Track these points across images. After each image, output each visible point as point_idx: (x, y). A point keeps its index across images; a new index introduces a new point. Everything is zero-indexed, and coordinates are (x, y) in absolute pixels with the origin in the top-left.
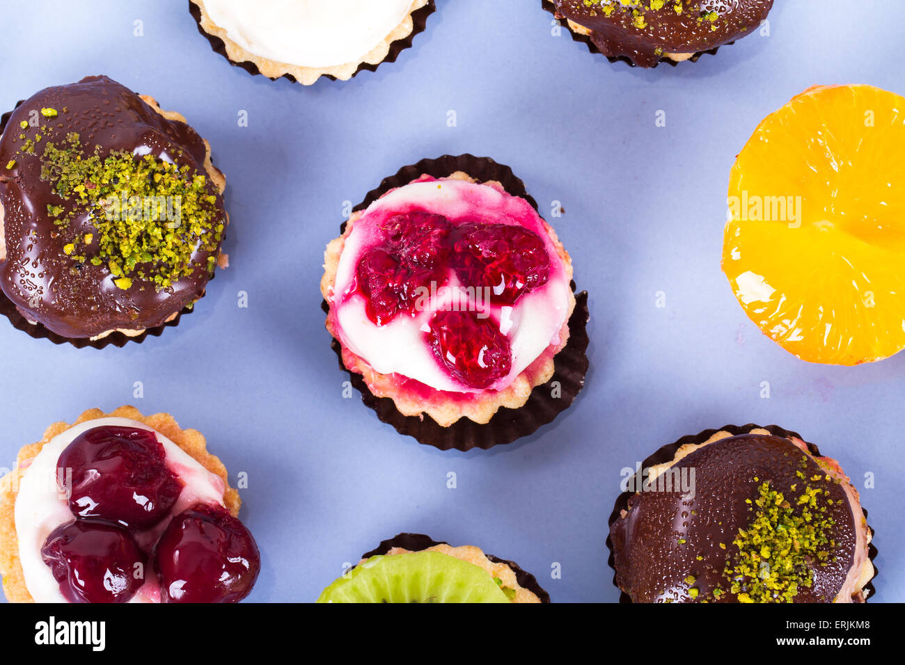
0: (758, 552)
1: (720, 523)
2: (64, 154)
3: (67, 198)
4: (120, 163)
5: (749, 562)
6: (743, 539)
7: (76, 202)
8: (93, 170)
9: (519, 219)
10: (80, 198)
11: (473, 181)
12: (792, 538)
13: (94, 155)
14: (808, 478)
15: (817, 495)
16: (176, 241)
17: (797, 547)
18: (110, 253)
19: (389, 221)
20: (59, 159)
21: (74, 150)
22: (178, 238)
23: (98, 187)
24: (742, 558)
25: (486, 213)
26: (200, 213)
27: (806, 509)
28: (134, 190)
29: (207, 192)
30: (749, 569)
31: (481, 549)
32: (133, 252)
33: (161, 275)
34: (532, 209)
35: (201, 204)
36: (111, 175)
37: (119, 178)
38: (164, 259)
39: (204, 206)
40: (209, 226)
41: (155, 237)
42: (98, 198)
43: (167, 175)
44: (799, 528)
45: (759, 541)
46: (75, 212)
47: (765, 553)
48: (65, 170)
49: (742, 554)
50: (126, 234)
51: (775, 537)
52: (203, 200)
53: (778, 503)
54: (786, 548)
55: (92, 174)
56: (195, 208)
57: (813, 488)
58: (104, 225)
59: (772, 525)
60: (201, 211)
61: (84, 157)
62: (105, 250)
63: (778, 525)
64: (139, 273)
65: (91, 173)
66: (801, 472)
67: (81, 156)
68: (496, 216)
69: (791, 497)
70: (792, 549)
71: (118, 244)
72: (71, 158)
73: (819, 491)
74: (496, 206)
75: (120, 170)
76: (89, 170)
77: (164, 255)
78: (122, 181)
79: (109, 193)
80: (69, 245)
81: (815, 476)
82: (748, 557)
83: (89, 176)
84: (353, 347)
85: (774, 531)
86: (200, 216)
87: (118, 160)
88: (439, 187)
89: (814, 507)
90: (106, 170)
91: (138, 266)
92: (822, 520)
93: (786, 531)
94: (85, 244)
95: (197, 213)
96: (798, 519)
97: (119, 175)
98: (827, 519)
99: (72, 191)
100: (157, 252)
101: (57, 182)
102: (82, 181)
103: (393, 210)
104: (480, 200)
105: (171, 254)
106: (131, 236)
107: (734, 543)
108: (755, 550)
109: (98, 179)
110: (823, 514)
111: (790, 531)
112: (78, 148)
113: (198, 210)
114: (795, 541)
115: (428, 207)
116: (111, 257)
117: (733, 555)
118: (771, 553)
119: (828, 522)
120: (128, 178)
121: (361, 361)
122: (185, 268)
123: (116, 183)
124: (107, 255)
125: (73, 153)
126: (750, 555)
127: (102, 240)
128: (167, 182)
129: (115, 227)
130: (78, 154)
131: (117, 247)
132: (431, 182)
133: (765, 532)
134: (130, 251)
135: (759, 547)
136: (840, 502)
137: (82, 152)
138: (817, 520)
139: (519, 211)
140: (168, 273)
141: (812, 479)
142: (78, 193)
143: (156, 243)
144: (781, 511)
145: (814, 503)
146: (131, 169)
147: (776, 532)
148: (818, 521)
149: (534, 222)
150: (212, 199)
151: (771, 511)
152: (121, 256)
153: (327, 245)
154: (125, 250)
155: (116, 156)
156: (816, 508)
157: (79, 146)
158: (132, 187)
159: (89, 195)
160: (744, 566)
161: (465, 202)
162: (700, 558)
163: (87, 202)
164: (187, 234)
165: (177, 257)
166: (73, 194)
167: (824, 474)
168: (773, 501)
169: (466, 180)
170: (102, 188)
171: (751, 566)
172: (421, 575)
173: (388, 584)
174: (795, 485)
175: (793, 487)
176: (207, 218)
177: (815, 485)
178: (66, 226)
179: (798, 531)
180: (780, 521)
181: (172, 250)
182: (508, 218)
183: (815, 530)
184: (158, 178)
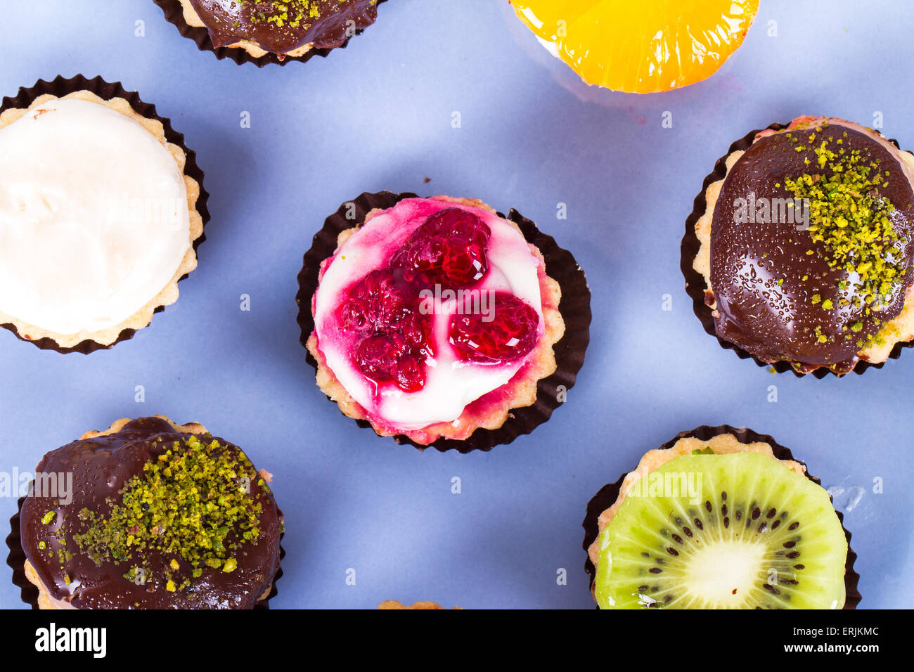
0: (837, 228)
1: (790, 241)
2: (92, 531)
3: (130, 557)
4: (135, 492)
5: (839, 242)
6: (817, 233)
7: (138, 552)
8: (124, 518)
9: (418, 215)
10: (138, 546)
11: (357, 228)
12: (847, 193)
13: (112, 508)
14: (808, 145)
15: (827, 147)
16: (228, 498)
17: (857, 194)
18: (199, 557)
19: (342, 317)
20: (93, 538)
21: (95, 521)
22: (226, 494)
23: (140, 525)
24: (831, 245)
25: (394, 236)
26: (220, 462)
27: (831, 165)
28: (164, 499)
29: (206, 444)
30: (844, 246)
31: (653, 449)
32: (212, 538)
33: (247, 531)
34: (417, 199)
35: (212, 456)
36: (138, 507)
37: (146, 503)
38: (235, 518)
39: (216, 454)
40: (235, 463)
41: (213, 511)
42: (148, 532)
43: (171, 463)
44: (842, 181)
45: (829, 220)
46: (146, 558)
47: (842, 223)
48: (106, 540)
49: (828, 242)
50: (193, 532)
51: (835, 205)
52: (211, 452)
53: (810, 182)
54: (850, 204)
55: (126, 522)
56: (213, 462)
57: (819, 146)
58: (173, 544)
59: (825, 201)
60: (218, 460)
61: (108, 517)
62: (194, 559)
63: (827, 196)
64: (231, 547)
65: (124, 521)
66: (798, 146)
67: (105, 518)
68: (402, 230)
69: (813, 170)
70: (856, 200)
71: (196, 545)
72: (100, 529)
73: (824, 143)
74: (393, 225)
75: (140, 498)
76: (121, 521)
77: (232, 516)
78: (150, 502)
79: (151, 520)
80: (168, 584)
81: (811, 138)
82: (835, 239)
83: (126, 525)
84: (415, 425)
85: (830, 204)
86: (222, 464)
87: (131, 492)
88: (344, 258)
89: (834, 157)
90: (132, 508)
91: (225, 543)
92: (849, 159)
93: (838, 194)
94: (176, 571)
95: (218, 464)
96: (835, 177)
97: (144, 501)
98: (851, 155)
99: (128, 548)
100: (226, 520)
101: (111, 554)
102: (126, 533)
103: (336, 307)
104: (379, 234)
105: (235, 510)
106: (198, 530)
107: (814, 241)
108: (833, 230)
109: (134, 520)
110: (845, 154)
111: (840, 190)
112: (97, 516)
113: (216, 461)
114: (851, 192)
115: (355, 278)
116: (203, 559)
117: (823, 251)
118: (845, 218)
119: (855, 156)
120: (151, 495)
121: (431, 428)
122: (254, 508)
123: (149, 508)
124: (198, 560)
125: (98, 523)
126: (833, 236)
127: (184, 555)
128: (177, 468)
129: (181, 538)
130: (102, 520)
131: (197, 548)
132: (334, 262)
133: (825, 211)
134: (209, 540)
135: (833, 224)
136: (845, 134)
137: (102, 516)
138: (846, 163)
139: (411, 210)
140: (248, 524)
141: (810, 142)
142: (132, 545)
143: (218, 514)
144: (818, 185)
145: (832, 155)
146: (146, 487)
147: (832, 202)
148: (848, 163)
149: (428, 204)
150: (215, 444)
151: (812, 193)
152: (207, 551)
153: (317, 384)
154: (205, 543)
155: (127, 492)
156: (836, 156)
157: (95, 515)
158: (159, 498)
159: (141, 537)
160: (839, 248)
161: (372, 246)
162: (805, 278)
163: (144, 543)
164: (228, 485)
165: (241, 507)
166: (130, 549)
167: (814, 130)
168: (806, 186)
169: (352, 234)
170: (143, 522)
171: (843, 243)
172: (646, 509)
173: (633, 541)
174: (806, 158)
175: (807, 161)
176: (228, 460)
177: (817, 143)
178: (151, 575)
179: (845, 185)
180: (826, 192)
181: (233, 506)
182: (411, 223)
183: (853, 170)
184: (168, 472)
